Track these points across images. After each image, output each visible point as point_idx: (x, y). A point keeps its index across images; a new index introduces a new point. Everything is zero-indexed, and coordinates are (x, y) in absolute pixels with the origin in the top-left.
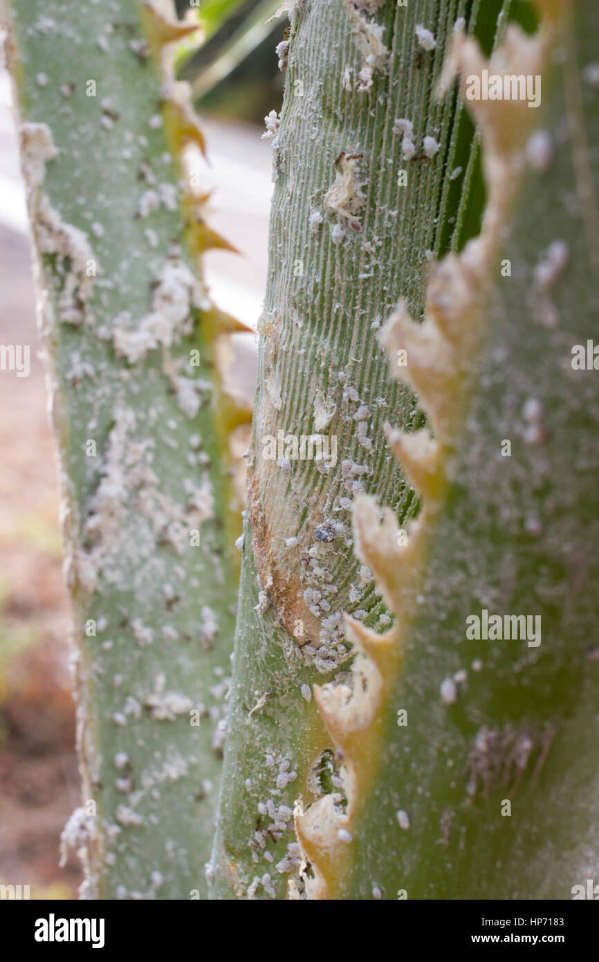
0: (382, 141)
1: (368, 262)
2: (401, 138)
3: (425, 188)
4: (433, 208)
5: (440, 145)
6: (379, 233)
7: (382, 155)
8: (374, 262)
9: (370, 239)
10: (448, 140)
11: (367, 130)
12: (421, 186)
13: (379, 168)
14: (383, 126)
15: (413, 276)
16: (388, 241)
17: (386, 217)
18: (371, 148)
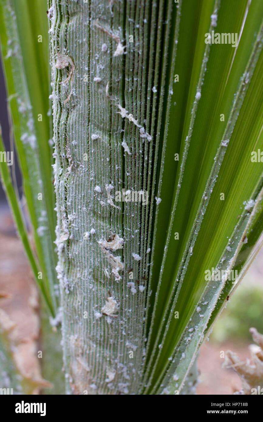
0: (123, 290)
1: (122, 327)
2: (130, 288)
3: (141, 300)
4: (144, 305)
5: (145, 287)
6: (125, 317)
7: (124, 294)
8: (124, 326)
9: (122, 320)
10: (147, 285)
11: (116, 287)
12: (139, 300)
13: (123, 298)
14: (123, 285)
15: (139, 326)
16: (129, 319)
17: (127, 312)
18: (119, 292)
